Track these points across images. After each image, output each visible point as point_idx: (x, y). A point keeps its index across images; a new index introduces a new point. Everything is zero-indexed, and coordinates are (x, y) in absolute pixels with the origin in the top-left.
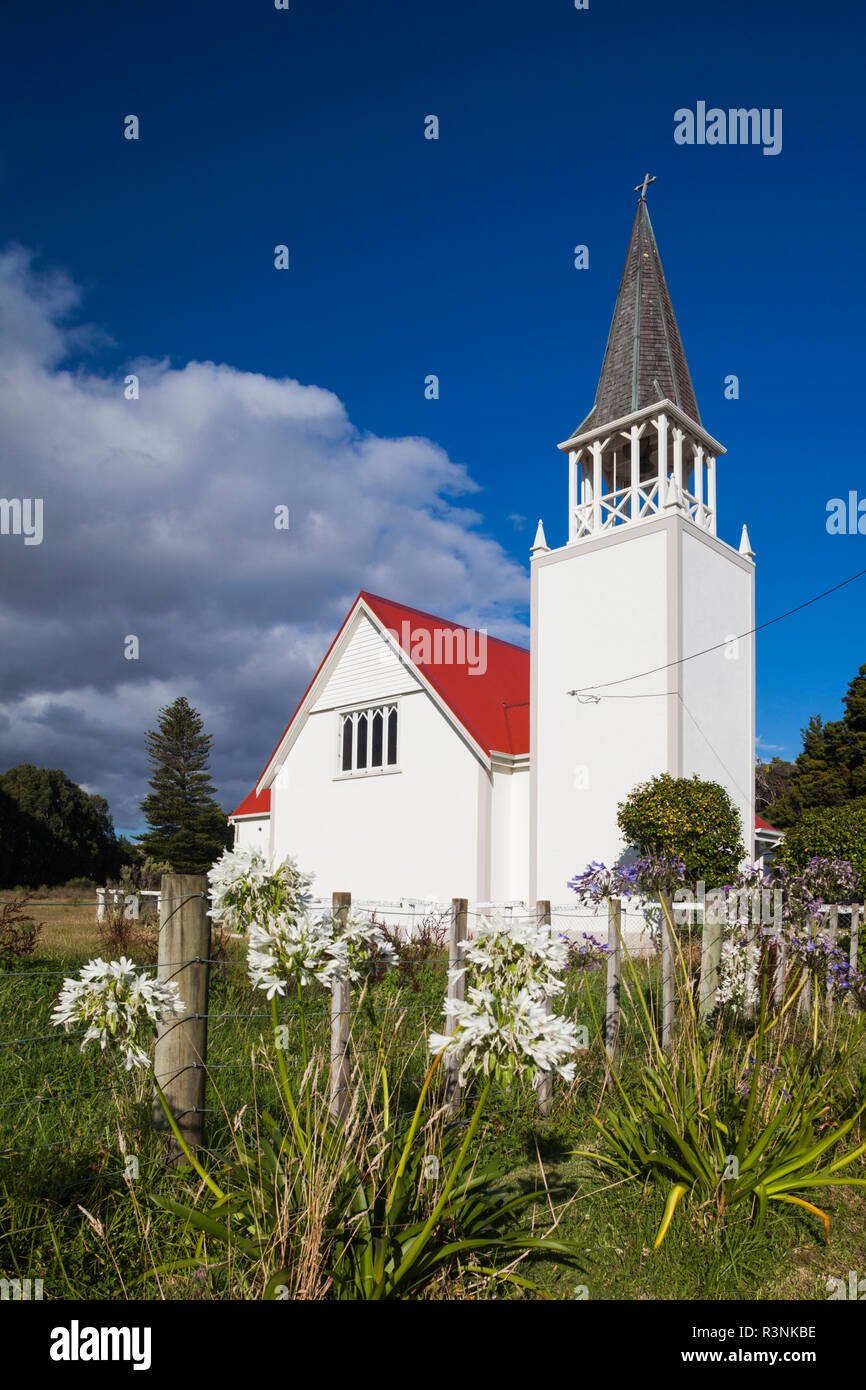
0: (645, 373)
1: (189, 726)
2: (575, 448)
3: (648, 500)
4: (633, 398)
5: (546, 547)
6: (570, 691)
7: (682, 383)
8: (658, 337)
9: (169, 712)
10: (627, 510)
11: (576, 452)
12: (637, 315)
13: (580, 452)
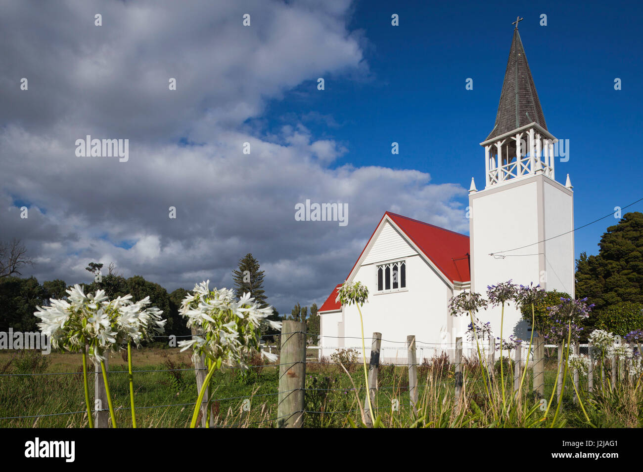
0: (521, 109)
1: (254, 267)
2: (488, 145)
3: (525, 167)
4: (517, 121)
5: (475, 190)
6: (491, 253)
7: (539, 112)
8: (526, 93)
9: (243, 261)
10: (515, 172)
11: (489, 146)
12: (517, 83)
13: (490, 146)
